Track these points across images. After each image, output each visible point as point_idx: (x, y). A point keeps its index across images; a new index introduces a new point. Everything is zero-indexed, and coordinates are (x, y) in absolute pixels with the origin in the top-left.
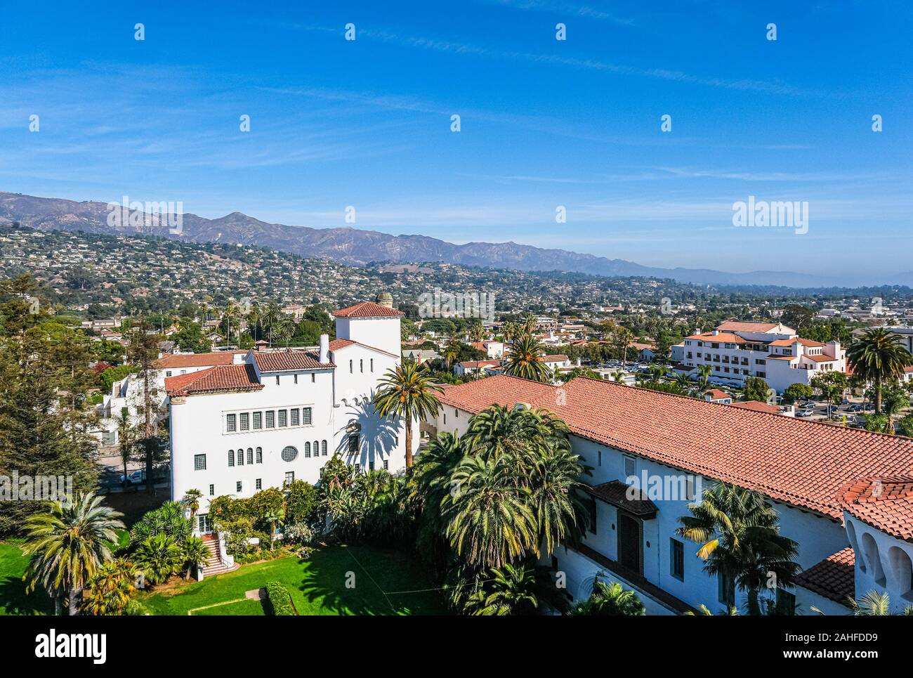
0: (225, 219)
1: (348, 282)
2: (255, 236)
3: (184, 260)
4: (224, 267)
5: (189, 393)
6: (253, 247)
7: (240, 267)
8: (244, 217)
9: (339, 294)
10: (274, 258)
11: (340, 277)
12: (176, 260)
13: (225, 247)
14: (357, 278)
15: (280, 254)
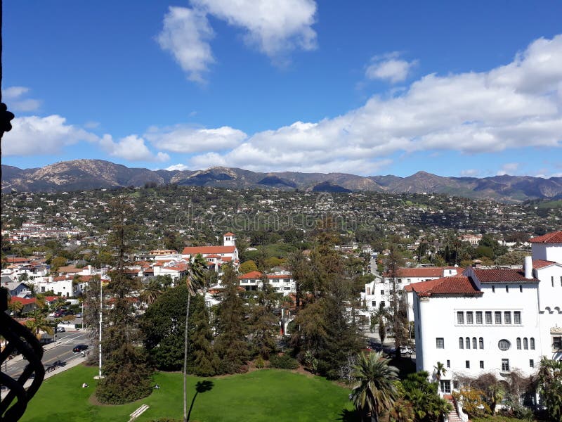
0: (414, 176)
1: (507, 217)
2: (435, 187)
3: (388, 206)
4: (415, 209)
5: (432, 296)
6: (434, 194)
7: (426, 208)
8: (426, 174)
9: (502, 226)
10: (450, 201)
11: (501, 213)
12: (384, 206)
13: (415, 195)
14: (516, 214)
15: (454, 198)
